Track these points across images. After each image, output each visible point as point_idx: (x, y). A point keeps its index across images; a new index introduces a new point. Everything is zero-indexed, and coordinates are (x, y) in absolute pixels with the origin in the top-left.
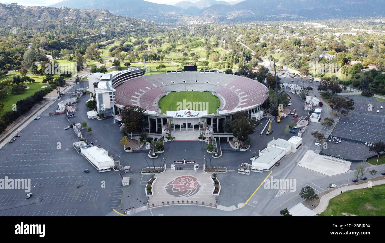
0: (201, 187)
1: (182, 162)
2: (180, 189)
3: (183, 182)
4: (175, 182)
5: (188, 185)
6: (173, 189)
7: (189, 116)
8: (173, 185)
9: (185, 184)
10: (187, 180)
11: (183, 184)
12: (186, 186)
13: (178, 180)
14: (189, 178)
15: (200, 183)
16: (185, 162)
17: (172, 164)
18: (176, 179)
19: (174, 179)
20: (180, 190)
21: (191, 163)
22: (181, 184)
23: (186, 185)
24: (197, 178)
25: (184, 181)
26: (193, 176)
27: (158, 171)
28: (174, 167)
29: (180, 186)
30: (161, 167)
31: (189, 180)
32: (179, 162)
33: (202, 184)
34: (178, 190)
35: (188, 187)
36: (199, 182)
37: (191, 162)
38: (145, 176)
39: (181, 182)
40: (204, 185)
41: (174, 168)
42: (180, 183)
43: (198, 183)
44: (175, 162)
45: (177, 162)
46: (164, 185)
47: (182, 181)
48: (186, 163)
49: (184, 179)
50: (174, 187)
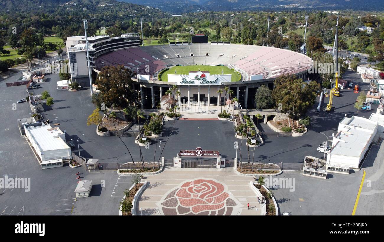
0: (236, 205)
1: (194, 152)
2: (191, 207)
3: (197, 194)
4: (182, 193)
5: (207, 200)
6: (176, 208)
7: (203, 83)
8: (177, 198)
9: (202, 196)
10: (205, 188)
11: (198, 198)
12: (204, 202)
13: (188, 188)
14: (209, 184)
15: (231, 196)
16: (199, 153)
17: (176, 156)
18: (182, 186)
19: (179, 186)
20: (191, 211)
21: (210, 154)
22: (193, 196)
23: (204, 200)
24: (224, 185)
25: (198, 191)
26: (216, 181)
27: (149, 169)
28: (180, 161)
29: (192, 202)
30: (156, 162)
31: (209, 188)
32: (188, 152)
33: (237, 198)
34: (188, 210)
35: (209, 204)
36: (230, 193)
37: (210, 152)
38: (124, 178)
39: (193, 192)
40: (239, 199)
41: (179, 165)
42: (192, 194)
43: (228, 195)
44: (181, 152)
45: (185, 152)
46: (159, 199)
47: (195, 190)
48: (203, 155)
49: (199, 185)
50: (179, 204)
